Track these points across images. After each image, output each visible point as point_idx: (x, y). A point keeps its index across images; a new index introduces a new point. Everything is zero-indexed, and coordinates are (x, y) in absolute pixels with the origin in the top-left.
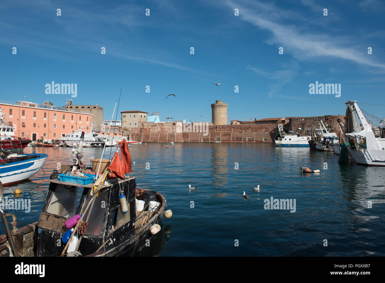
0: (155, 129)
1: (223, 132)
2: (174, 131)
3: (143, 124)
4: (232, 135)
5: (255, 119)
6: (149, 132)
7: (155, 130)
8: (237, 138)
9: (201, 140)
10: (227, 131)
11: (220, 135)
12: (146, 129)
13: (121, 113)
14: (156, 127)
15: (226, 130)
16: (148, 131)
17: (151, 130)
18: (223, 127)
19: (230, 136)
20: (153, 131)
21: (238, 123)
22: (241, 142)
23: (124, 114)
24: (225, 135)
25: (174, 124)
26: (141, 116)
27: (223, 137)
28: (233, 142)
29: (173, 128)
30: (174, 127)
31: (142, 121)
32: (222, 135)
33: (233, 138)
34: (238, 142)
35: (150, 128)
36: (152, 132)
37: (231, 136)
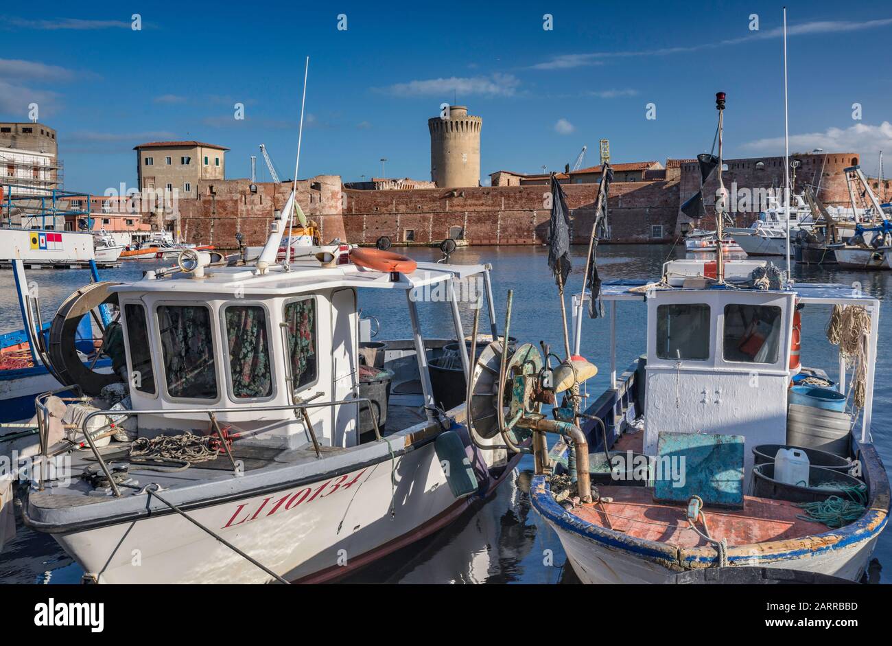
0: (252, 202)
1: (472, 209)
2: (315, 209)
3: (211, 188)
4: (503, 219)
5: (567, 167)
6: (235, 213)
7: (255, 205)
8: (518, 229)
9: (401, 237)
10: (483, 208)
11: (463, 218)
12: (222, 204)
13: (137, 148)
14: (256, 197)
15: (482, 205)
16: (229, 209)
17: (242, 207)
18: (472, 194)
19: (496, 222)
20: (247, 210)
21: (515, 182)
22: (529, 241)
23: (145, 154)
24: (480, 220)
25: (317, 186)
26: (206, 158)
27: (474, 228)
28: (503, 241)
29: (312, 200)
30: (316, 196)
31: (208, 176)
32: (469, 221)
33: (504, 229)
34: (520, 241)
35: (237, 201)
36: (244, 213)
37: (499, 222)
